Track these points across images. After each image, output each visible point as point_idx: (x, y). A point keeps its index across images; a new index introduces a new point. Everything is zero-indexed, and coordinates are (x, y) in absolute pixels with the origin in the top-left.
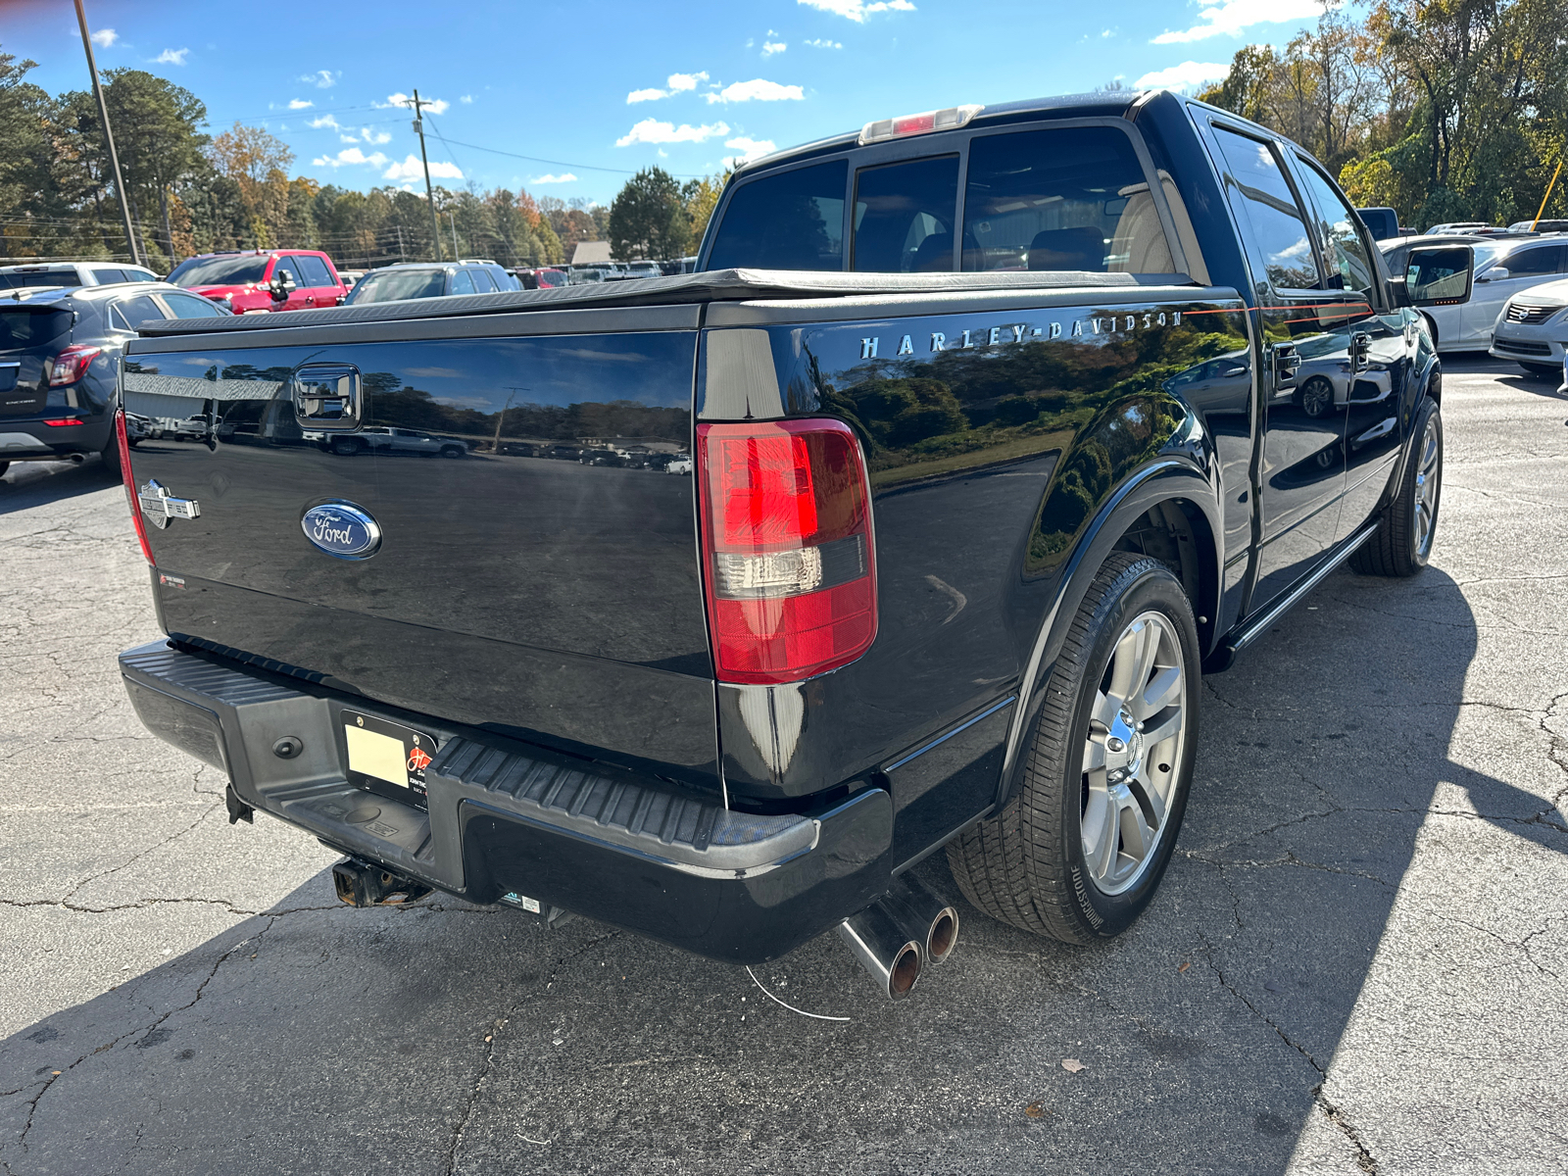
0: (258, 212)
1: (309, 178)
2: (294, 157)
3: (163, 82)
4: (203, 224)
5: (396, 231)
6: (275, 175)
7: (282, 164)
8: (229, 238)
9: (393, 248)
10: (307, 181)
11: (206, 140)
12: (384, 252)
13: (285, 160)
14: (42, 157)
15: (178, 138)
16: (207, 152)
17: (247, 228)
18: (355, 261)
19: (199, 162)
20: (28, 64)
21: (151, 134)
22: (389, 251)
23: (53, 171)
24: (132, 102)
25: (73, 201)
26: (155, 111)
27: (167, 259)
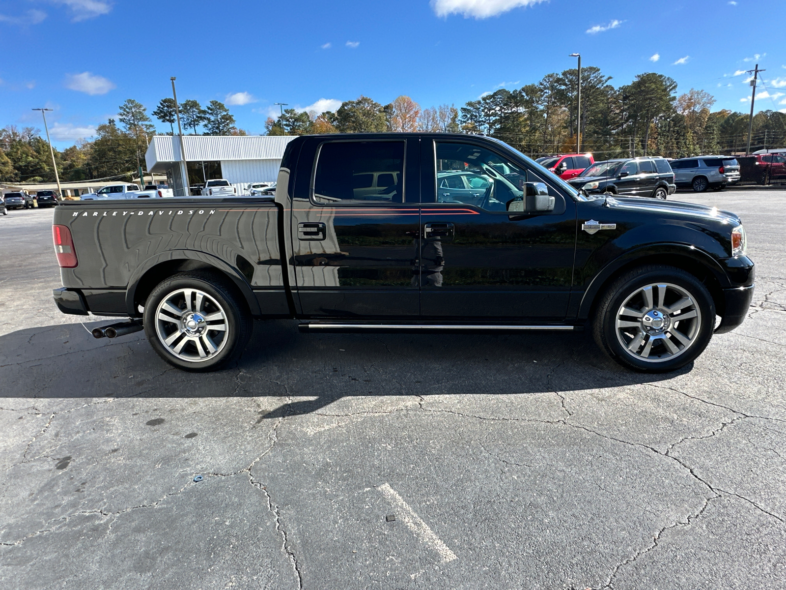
0: (690, 128)
1: (727, 109)
2: (715, 101)
3: (661, 76)
4: (663, 135)
5: (764, 132)
6: (704, 111)
7: (709, 105)
8: (673, 140)
9: (761, 141)
10: (726, 111)
11: (674, 98)
12: (756, 143)
13: (710, 103)
14: (606, 113)
15: (661, 99)
16: (675, 104)
17: (684, 136)
18: (740, 148)
19: (669, 108)
20: (610, 78)
21: (650, 99)
22: (759, 143)
23: (609, 118)
24: (645, 87)
25: (613, 129)
26: (654, 89)
27: (643, 151)
